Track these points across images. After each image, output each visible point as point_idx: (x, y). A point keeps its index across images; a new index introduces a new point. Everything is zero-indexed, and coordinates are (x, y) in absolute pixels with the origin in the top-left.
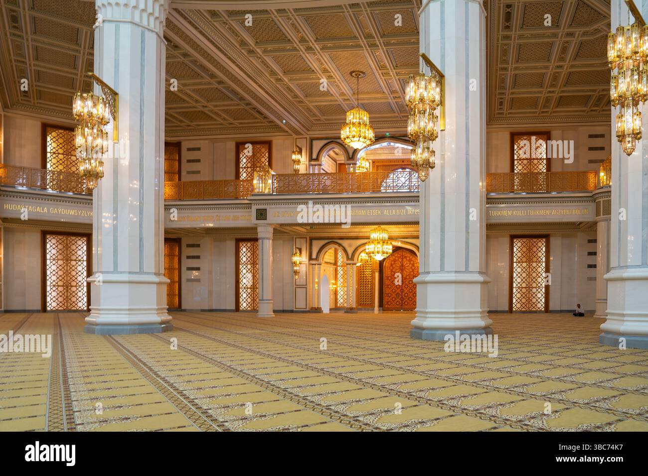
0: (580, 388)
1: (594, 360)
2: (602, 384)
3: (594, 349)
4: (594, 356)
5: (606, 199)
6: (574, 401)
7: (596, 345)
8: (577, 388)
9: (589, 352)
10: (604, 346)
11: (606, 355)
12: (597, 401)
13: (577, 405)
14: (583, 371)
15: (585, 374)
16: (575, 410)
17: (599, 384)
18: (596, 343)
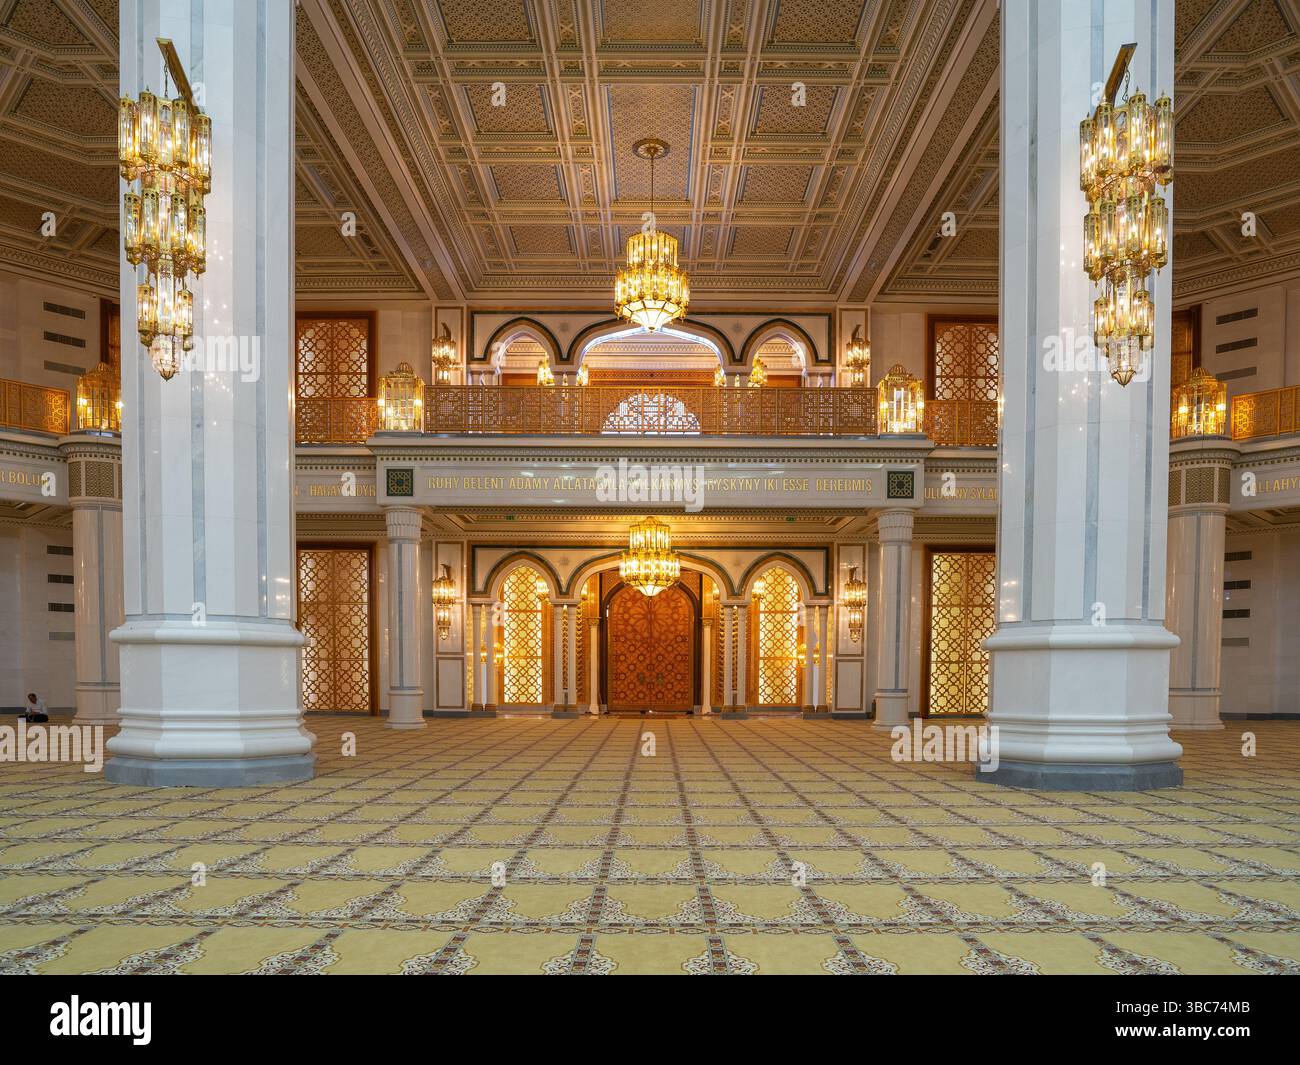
0: (93, 881)
1: (105, 819)
2: (144, 867)
3: (101, 795)
4: (103, 810)
5: (93, 459)
6: (92, 912)
7: (99, 785)
8: (88, 883)
9: (87, 802)
10: (117, 786)
11: (132, 805)
12: (145, 904)
13: (100, 919)
14: (87, 845)
15: (96, 850)
16: (99, 932)
17: (137, 868)
18: (99, 782)
